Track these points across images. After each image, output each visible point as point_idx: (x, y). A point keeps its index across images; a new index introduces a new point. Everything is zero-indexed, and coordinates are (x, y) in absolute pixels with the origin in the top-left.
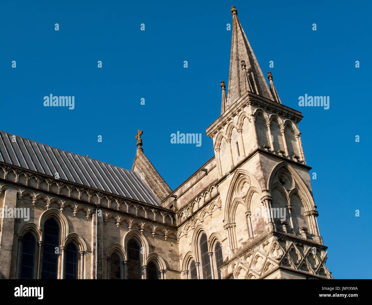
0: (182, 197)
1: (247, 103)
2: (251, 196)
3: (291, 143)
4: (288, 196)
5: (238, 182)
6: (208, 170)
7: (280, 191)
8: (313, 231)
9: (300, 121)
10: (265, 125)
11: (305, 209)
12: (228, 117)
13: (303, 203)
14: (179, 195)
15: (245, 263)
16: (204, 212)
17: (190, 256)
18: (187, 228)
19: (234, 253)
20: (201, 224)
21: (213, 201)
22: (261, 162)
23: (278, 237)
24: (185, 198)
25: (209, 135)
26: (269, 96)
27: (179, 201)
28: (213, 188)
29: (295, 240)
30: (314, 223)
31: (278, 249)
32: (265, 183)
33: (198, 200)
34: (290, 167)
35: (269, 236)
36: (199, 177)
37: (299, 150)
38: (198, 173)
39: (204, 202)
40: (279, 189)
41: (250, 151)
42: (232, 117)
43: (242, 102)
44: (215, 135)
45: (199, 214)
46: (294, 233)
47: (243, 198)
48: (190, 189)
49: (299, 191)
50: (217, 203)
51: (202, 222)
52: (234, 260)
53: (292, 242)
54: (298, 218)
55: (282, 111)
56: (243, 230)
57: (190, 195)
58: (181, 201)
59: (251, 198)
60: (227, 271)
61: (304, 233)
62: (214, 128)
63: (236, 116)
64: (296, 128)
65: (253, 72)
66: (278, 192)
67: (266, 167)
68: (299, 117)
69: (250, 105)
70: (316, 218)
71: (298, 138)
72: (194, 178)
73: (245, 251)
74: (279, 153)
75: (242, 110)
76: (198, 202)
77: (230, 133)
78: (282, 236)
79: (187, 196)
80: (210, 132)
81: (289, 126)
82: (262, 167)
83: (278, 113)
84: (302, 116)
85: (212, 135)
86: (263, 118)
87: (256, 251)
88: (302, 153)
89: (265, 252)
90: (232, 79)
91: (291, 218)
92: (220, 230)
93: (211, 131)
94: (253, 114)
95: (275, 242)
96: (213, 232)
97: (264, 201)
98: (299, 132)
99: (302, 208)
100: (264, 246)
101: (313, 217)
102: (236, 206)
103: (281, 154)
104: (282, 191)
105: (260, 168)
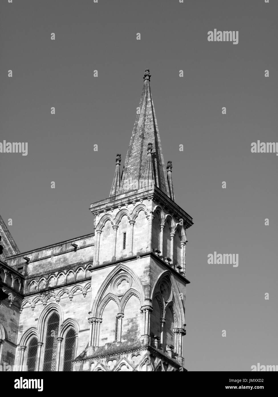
0: (36, 263)
1: (150, 197)
2: (129, 298)
3: (177, 250)
4: (165, 309)
5: (117, 277)
6: (78, 247)
7: (159, 301)
8: (178, 350)
9: (189, 227)
10: (159, 225)
11: (175, 325)
12: (122, 202)
13: (175, 318)
14: (33, 259)
15: (107, 366)
16: (64, 292)
17: (33, 333)
18: (37, 301)
19: (94, 350)
20: (55, 302)
21: (78, 284)
22: (150, 267)
23: (151, 352)
24: (40, 265)
25: (93, 211)
26: (166, 191)
27: (30, 266)
28: (81, 269)
29: (164, 358)
30: (180, 342)
31: (148, 365)
32: (150, 291)
33: (58, 276)
34: (172, 277)
35: (143, 349)
36: (64, 250)
37: (182, 259)
38: (64, 245)
39: (66, 281)
40: (158, 299)
41: (139, 249)
42: (127, 203)
43: (144, 194)
44: (99, 214)
45: (56, 291)
46: (162, 349)
47: (119, 297)
48: (49, 258)
49: (174, 304)
50: (83, 289)
51: (58, 302)
52: (93, 359)
53: (160, 360)
54: (167, 333)
55: (178, 213)
56: (110, 330)
57: (47, 265)
58: (34, 267)
59: (128, 299)
60: (82, 366)
61: (170, 351)
62: (102, 207)
63: (132, 205)
64: (185, 234)
65: (157, 159)
66: (157, 302)
67: (154, 274)
68: (190, 224)
69: (152, 200)
70: (183, 337)
71: (184, 245)
72: (57, 248)
73: (109, 354)
74: (166, 259)
75: (141, 201)
76: (57, 277)
77: (119, 220)
78: (154, 352)
79: (43, 265)
80: (95, 209)
81: (178, 231)
82: (151, 273)
83: (173, 214)
84: (193, 222)
85: (96, 213)
86: (159, 217)
87: (123, 359)
88: (184, 263)
89: (133, 363)
90: (131, 156)
91: (162, 333)
92: (79, 318)
93: (97, 209)
94: (153, 211)
95: (148, 357)
96: (69, 317)
97: (145, 310)
98: (186, 240)
99: (172, 323)
100: (133, 356)
101: (180, 335)
102: (108, 301)
103: (168, 262)
104: (160, 302)
105: (148, 273)
